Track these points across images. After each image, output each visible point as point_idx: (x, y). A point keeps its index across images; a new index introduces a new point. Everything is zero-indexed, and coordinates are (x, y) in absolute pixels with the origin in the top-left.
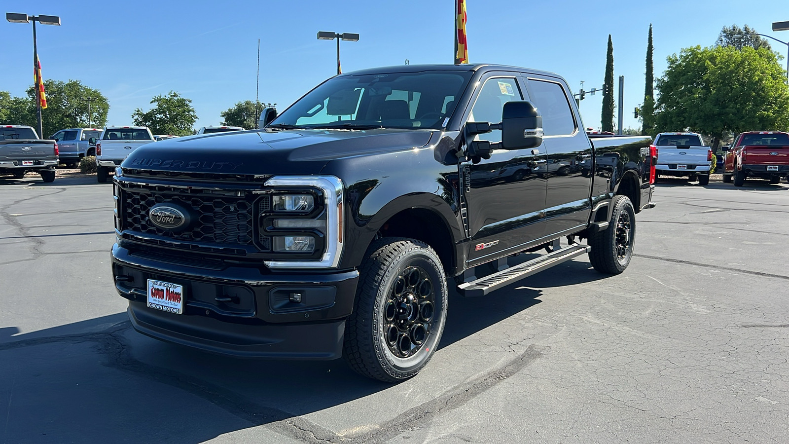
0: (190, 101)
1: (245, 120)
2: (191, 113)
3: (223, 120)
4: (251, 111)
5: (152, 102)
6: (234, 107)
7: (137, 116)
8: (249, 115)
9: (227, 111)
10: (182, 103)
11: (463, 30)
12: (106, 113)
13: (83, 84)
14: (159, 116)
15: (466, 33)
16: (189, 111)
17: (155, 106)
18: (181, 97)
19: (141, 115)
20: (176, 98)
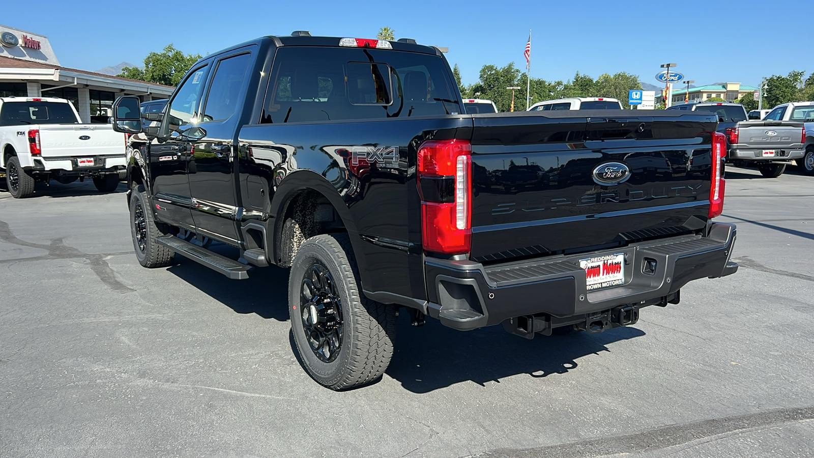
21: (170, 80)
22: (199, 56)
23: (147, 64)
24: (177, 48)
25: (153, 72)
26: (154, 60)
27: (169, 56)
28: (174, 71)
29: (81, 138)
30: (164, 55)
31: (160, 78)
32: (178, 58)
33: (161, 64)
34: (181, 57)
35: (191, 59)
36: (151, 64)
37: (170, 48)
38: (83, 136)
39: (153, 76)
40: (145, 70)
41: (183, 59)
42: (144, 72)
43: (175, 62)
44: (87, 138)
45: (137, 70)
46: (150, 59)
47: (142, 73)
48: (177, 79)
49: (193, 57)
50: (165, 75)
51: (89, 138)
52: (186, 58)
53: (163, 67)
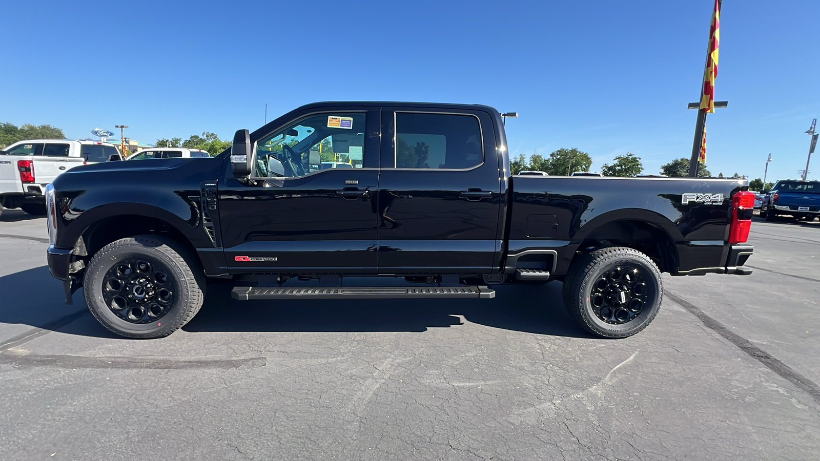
0: (640, 159)
1: (678, 171)
2: (639, 166)
3: (662, 171)
4: (684, 165)
5: (614, 160)
6: (671, 162)
7: (604, 168)
8: (682, 167)
9: (666, 165)
10: (635, 160)
11: (710, 82)
12: (589, 166)
13: (578, 150)
14: (618, 168)
15: (713, 84)
16: (638, 165)
17: (616, 162)
18: (635, 156)
19: (607, 167)
20: (631, 157)
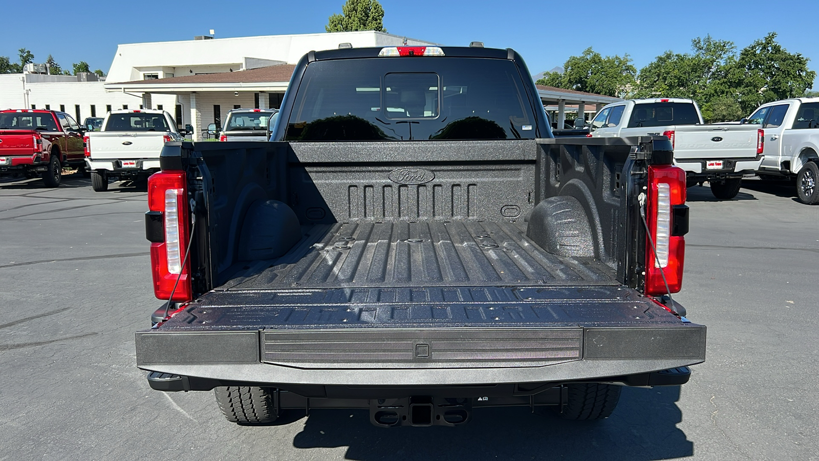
21: (586, 82)
22: (617, 57)
23: (566, 68)
24: (595, 50)
25: (570, 76)
26: (573, 64)
27: (588, 59)
28: (590, 74)
29: (713, 139)
30: (582, 59)
31: (576, 81)
32: (596, 60)
33: (579, 67)
34: (599, 59)
35: (609, 61)
36: (570, 68)
37: (589, 51)
38: (716, 138)
39: (570, 79)
40: (564, 74)
41: (600, 62)
42: (563, 76)
43: (592, 64)
44: (720, 139)
45: (556, 74)
46: (570, 63)
47: (561, 77)
48: (592, 82)
49: (611, 58)
50: (582, 78)
51: (721, 139)
52: (604, 60)
53: (580, 71)
